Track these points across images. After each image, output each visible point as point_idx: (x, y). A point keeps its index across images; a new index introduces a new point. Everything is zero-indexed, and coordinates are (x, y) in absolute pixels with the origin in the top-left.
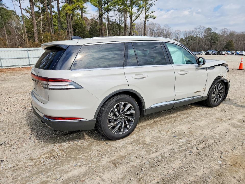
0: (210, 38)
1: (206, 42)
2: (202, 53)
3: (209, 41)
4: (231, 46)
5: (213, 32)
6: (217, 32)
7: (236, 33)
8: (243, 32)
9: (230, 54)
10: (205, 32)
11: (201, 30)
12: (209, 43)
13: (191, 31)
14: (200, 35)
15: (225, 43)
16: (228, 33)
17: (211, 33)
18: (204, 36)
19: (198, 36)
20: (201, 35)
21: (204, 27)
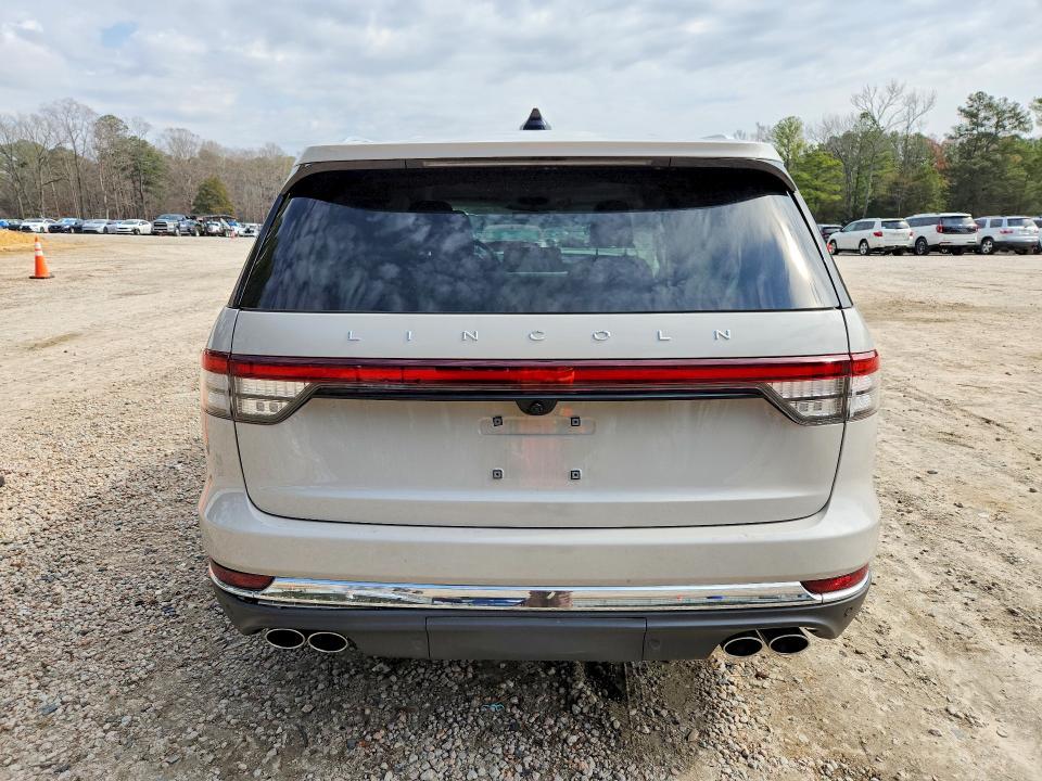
0: (126, 160)
1: (115, 179)
2: (137, 226)
3: (127, 173)
4: (218, 202)
5: (134, 139)
6: (150, 138)
7: (226, 150)
8: (246, 153)
9: (241, 233)
10: (95, 132)
11: (79, 122)
12: (129, 185)
13: (29, 120)
14: (79, 142)
15: (192, 190)
16: (197, 151)
17: (124, 141)
18: (96, 148)
19: (69, 146)
20: (84, 143)
21: (89, 112)
